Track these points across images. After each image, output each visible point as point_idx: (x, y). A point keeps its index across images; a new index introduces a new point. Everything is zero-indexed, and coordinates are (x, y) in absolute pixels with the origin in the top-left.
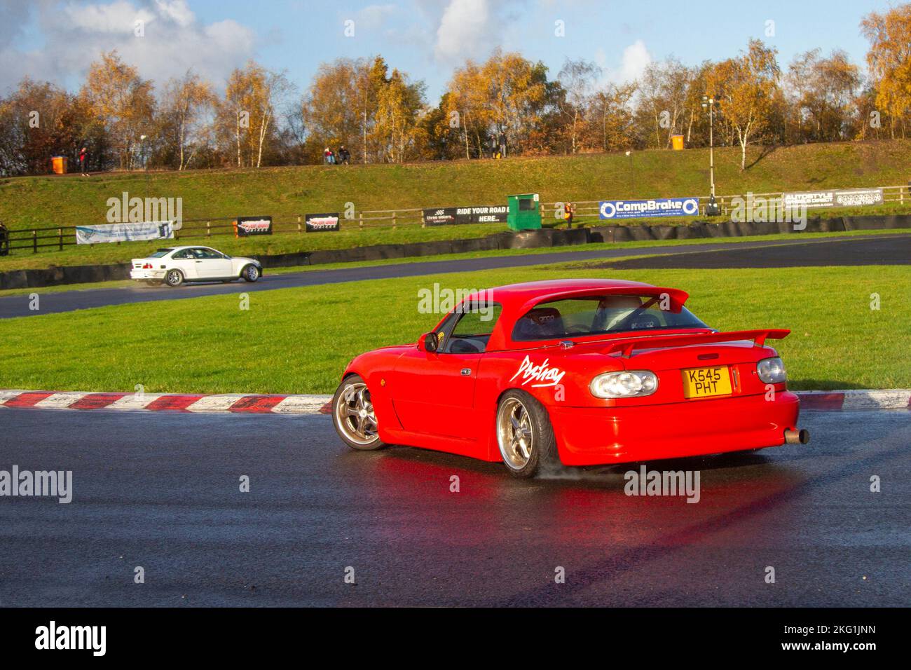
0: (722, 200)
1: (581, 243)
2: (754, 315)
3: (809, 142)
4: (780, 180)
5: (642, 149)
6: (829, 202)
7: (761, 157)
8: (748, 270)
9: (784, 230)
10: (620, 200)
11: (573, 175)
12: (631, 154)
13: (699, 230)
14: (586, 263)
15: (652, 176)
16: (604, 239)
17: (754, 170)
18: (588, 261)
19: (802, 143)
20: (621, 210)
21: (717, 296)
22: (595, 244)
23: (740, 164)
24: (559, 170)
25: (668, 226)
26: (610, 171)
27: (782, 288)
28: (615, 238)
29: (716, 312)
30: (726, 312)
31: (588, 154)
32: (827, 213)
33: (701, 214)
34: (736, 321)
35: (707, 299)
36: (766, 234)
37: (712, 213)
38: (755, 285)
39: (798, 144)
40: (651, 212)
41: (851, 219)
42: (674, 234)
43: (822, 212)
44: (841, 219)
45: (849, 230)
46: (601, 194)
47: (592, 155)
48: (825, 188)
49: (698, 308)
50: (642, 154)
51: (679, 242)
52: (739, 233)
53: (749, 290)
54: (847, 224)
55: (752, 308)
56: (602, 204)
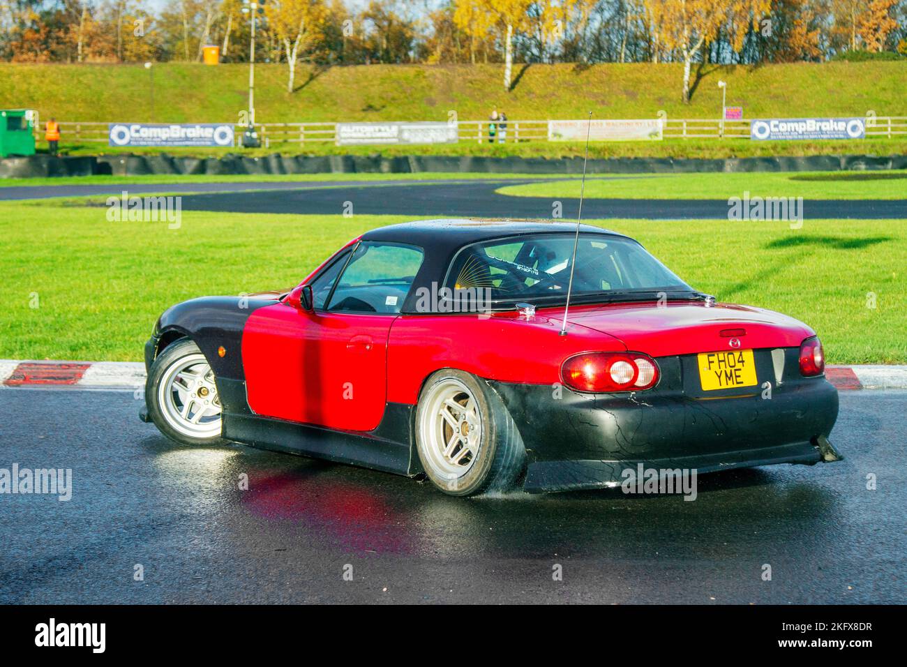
0: (263, 130)
1: (86, 174)
2: (289, 272)
3: (372, 63)
4: (335, 108)
5: (166, 60)
6: (394, 138)
7: (312, 78)
8: (288, 217)
9: (337, 170)
10: (135, 122)
11: (78, 88)
12: (152, 67)
13: (233, 165)
14: (89, 200)
15: (177, 95)
16: (114, 170)
17: (304, 93)
18: (92, 198)
19: (364, 63)
20: (137, 135)
21: (245, 246)
22: (103, 177)
23: (287, 85)
24: (60, 82)
25: (194, 158)
26: (125, 86)
27: (327, 239)
28: (127, 170)
29: (243, 267)
30: (255, 266)
31: (98, 64)
32: (390, 150)
33: (236, 144)
34: (267, 278)
35: (234, 250)
36: (315, 172)
37: (250, 144)
38: (296, 235)
39: (359, 63)
40: (174, 140)
41: (419, 159)
42: (202, 168)
43: (384, 148)
44: (406, 159)
45: (415, 172)
46: (112, 113)
47: (103, 65)
48: (389, 119)
49: (222, 261)
50: (165, 67)
51: (209, 178)
52: (282, 170)
53: (286, 240)
54: (414, 165)
55: (287, 262)
56: (113, 126)
